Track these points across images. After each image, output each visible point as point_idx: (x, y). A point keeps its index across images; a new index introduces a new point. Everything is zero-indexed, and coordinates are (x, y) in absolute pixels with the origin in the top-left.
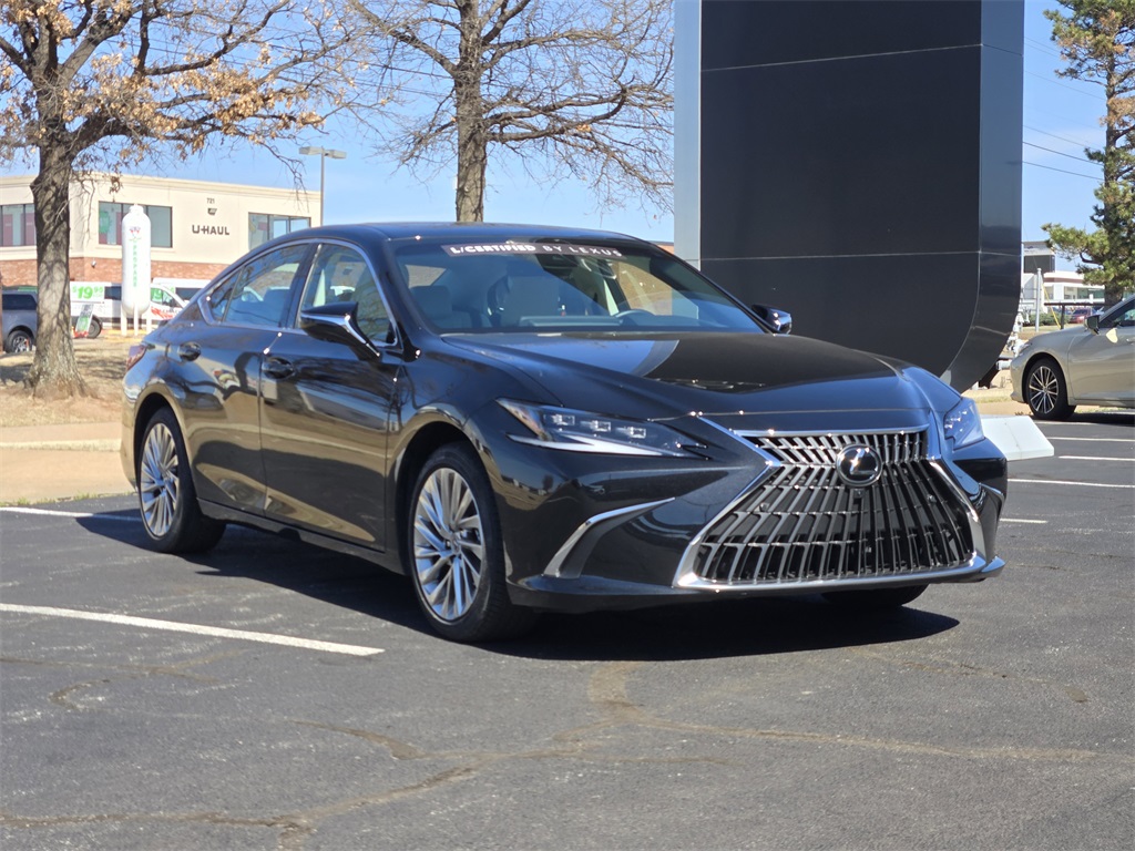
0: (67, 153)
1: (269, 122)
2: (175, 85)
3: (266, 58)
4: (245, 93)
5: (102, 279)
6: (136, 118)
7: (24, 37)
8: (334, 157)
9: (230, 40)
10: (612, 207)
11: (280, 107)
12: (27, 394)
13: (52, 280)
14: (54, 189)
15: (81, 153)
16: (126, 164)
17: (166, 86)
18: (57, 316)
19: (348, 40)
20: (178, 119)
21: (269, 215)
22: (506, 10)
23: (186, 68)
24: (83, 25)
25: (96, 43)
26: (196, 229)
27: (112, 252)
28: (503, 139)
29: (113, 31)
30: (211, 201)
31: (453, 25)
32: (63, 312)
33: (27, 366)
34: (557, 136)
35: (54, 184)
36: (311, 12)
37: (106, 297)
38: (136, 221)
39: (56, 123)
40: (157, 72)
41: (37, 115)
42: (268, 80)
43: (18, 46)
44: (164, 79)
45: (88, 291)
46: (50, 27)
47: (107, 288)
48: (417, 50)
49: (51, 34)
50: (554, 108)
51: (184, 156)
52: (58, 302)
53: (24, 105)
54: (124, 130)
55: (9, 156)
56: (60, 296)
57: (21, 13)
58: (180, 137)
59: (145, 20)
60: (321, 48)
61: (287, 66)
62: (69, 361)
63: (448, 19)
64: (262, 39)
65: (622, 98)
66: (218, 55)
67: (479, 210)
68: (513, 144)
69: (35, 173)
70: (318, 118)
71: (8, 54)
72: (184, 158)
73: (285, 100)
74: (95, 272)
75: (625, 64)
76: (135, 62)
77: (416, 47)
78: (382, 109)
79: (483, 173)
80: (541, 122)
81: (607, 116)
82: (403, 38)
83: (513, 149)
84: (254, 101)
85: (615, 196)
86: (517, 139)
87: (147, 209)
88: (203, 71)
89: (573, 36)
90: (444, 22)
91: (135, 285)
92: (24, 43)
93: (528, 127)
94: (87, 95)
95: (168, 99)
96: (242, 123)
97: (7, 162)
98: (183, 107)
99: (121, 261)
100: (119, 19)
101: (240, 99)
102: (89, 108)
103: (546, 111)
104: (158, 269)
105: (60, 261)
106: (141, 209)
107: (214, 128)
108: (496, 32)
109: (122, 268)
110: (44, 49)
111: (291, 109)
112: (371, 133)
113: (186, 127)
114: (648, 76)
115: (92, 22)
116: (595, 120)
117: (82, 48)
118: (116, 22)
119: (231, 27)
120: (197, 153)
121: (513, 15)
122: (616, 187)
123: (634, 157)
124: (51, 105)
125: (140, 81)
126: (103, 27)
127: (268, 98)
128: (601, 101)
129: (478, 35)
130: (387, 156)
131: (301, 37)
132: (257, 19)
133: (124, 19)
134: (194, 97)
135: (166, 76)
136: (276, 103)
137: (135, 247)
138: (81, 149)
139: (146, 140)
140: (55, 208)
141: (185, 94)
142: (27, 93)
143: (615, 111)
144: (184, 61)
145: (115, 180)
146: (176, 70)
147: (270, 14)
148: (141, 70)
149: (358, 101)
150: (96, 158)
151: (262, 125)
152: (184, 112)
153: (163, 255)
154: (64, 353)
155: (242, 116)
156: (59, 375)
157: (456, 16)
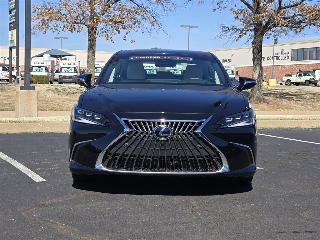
13: (256, 69)
14: (258, 43)
18: (257, 80)
32: (259, 78)
40: (284, 8)
52: (258, 75)
56: (258, 74)
62: (260, 93)
105: (258, 64)
154: (259, 90)
156: (257, 97)
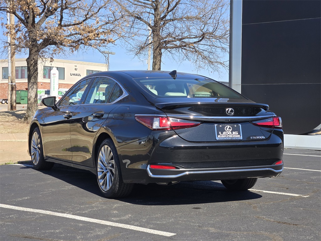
0: (38, 50)
1: (99, 41)
2: (70, 30)
3: (98, 22)
4: (92, 32)
5: (44, 88)
6: (59, 39)
7: (25, 15)
8: (112, 54)
9: (88, 16)
10: (200, 69)
11: (102, 37)
12: (24, 123)
14: (34, 61)
15: (42, 50)
16: (55, 53)
17: (68, 30)
18: (34, 99)
19: (122, 17)
20: (71, 40)
21: (92, 70)
22: (168, 10)
23: (74, 25)
24: (43, 11)
25: (47, 17)
26: (71, 74)
27: (47, 80)
28: (166, 48)
29: (52, 13)
30: (76, 66)
31: (152, 14)
33: (24, 114)
34: (183, 47)
35: (34, 59)
36: (111, 9)
37: (45, 94)
38: (54, 71)
39: (35, 40)
40: (65, 26)
41: (28, 39)
42: (99, 29)
43: (23, 18)
44: (67, 28)
45: (40, 92)
46: (33, 12)
47: (45, 91)
48: (141, 21)
49: (33, 14)
50: (182, 39)
51: (73, 51)
53: (25, 35)
54: (55, 43)
55: (20, 51)
57: (24, 7)
58: (71, 46)
59: (62, 10)
60: (114, 19)
61: (104, 25)
63: (151, 12)
64: (98, 16)
65: (203, 36)
66: (84, 21)
67: (160, 69)
68: (169, 50)
69: (27, 56)
70: (113, 40)
71: (20, 20)
72: (73, 52)
73: (103, 34)
74: (42, 86)
75: (205, 26)
76: (59, 22)
77: (141, 20)
78: (133, 38)
79: (161, 58)
80: (178, 43)
81: (199, 42)
82: (137, 18)
83: (169, 51)
84: (94, 35)
85: (202, 66)
86: (170, 48)
87: (57, 68)
88: (79, 26)
89: (188, 18)
90: (150, 13)
91: (54, 90)
92: (25, 17)
93: (175, 45)
94: (44, 32)
95: (68, 34)
96: (90, 42)
97: (19, 53)
98: (72, 37)
99: (50, 83)
100: (54, 10)
101: (90, 34)
102: (45, 36)
103: (180, 40)
104: (60, 86)
106: (56, 68)
107: (82, 43)
108: (165, 16)
109: (50, 85)
110: (31, 18)
111: (106, 37)
112: (129, 45)
113: (73, 42)
114: (211, 30)
115: (46, 10)
116: (195, 43)
117: (42, 19)
118: (53, 11)
119: (88, 13)
120: (77, 51)
121: (171, 11)
122: (201, 63)
123: (206, 54)
124: (33, 35)
125: (61, 28)
126: (49, 12)
127: (99, 34)
128: (196, 37)
129: (160, 17)
130: (131, 53)
131: (109, 16)
132: (96, 10)
133: (55, 10)
134: (76, 34)
135: (68, 27)
136: (101, 36)
137: (54, 79)
138: (42, 49)
139: (61, 47)
140: (34, 67)
141: (73, 32)
142: (26, 32)
143: (201, 40)
144: (73, 22)
145: (52, 58)
146: (71, 25)
147: (100, 9)
148: (60, 25)
149: (125, 35)
150: (46, 52)
151: (96, 42)
152: (73, 38)
153: (62, 82)
155: (91, 39)
157: (153, 11)
